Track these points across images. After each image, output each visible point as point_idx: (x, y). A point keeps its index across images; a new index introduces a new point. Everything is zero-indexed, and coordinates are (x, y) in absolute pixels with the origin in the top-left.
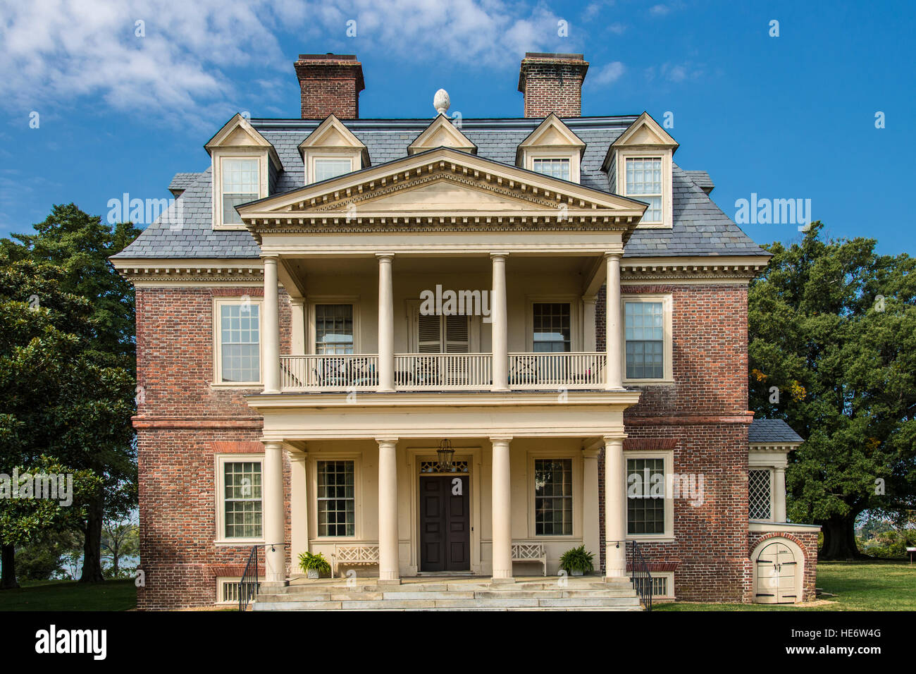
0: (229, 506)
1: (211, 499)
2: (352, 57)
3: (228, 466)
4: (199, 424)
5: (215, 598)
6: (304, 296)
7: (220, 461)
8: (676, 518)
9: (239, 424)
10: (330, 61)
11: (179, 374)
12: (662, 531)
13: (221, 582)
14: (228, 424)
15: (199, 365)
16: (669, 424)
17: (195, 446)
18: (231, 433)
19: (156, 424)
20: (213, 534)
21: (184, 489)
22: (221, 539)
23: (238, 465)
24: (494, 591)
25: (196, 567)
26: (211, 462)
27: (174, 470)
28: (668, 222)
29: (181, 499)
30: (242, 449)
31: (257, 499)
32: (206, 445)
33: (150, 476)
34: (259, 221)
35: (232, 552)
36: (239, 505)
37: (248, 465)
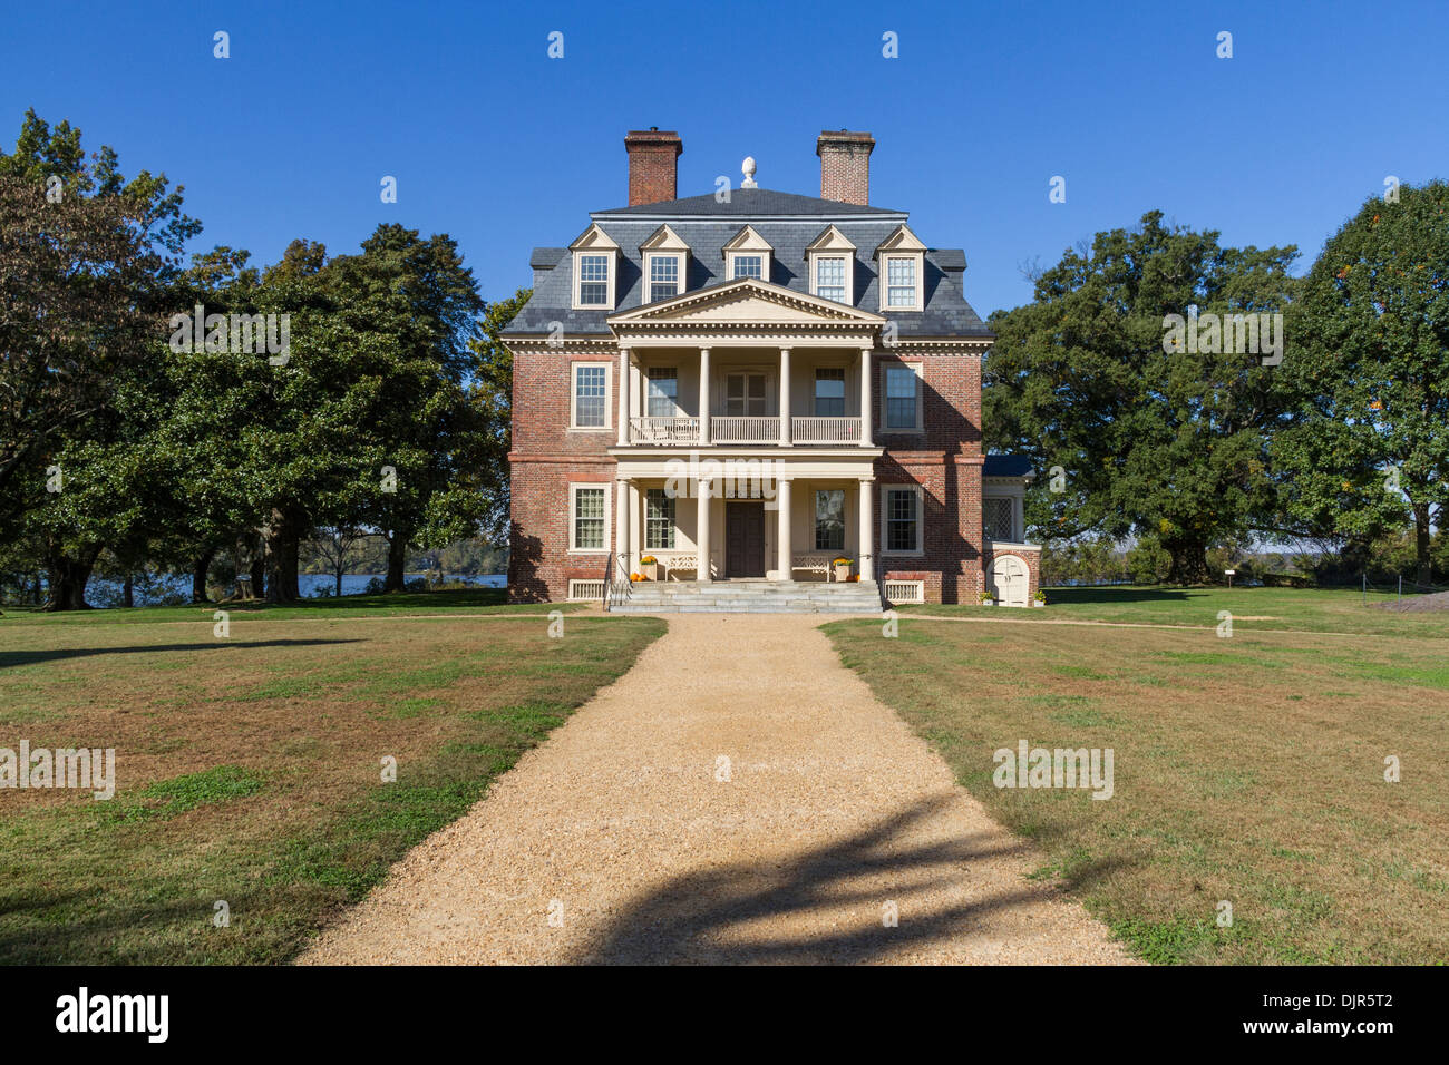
0: (579, 523)
1: (565, 517)
2: (673, 134)
3: (579, 492)
4: (558, 459)
5: (567, 596)
6: (641, 361)
7: (574, 487)
8: (925, 537)
9: (589, 459)
10: (654, 136)
11: (543, 421)
12: (914, 548)
13: (572, 582)
14: (580, 460)
15: (559, 413)
16: (919, 464)
17: (555, 476)
18: (583, 466)
19: (526, 459)
20: (567, 545)
21: (545, 510)
22: (573, 550)
23: (586, 492)
24: (779, 588)
25: (553, 571)
26: (567, 488)
27: (538, 494)
28: (920, 307)
29: (543, 517)
30: (590, 479)
31: (601, 518)
32: (563, 476)
33: (520, 498)
34: (620, 326)
35: (580, 559)
36: (586, 522)
37: (594, 492)
